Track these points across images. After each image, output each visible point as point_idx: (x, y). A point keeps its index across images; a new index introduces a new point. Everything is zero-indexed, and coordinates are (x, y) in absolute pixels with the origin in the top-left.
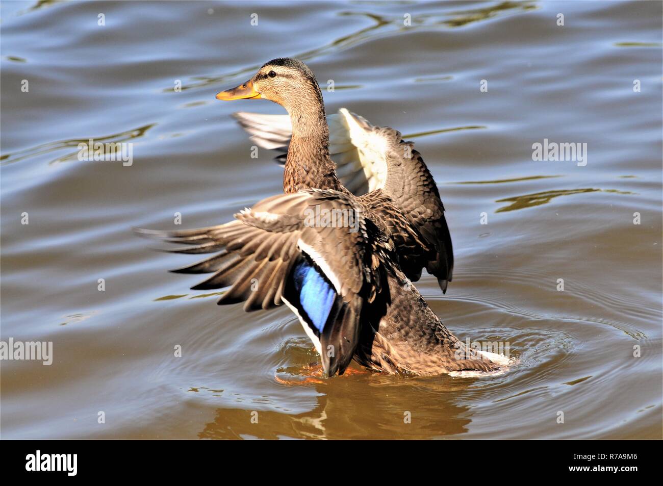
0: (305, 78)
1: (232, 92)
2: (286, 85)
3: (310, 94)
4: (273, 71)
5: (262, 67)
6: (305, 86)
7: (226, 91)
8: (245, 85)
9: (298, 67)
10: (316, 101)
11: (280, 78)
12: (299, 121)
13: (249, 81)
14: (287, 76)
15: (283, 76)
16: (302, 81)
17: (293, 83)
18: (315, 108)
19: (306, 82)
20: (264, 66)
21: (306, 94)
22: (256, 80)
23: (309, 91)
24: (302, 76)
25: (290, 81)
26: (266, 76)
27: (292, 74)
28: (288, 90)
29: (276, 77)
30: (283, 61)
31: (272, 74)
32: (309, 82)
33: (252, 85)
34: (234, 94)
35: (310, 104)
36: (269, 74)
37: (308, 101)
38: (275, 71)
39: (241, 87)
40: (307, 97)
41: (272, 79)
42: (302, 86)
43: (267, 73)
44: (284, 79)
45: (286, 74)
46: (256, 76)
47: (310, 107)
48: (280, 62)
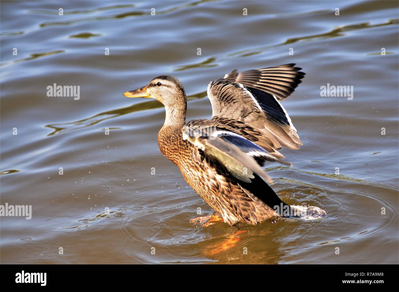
0: (179, 88)
1: (133, 93)
2: (167, 92)
3: (180, 98)
4: (159, 83)
5: (153, 80)
6: (178, 93)
7: (130, 92)
8: (141, 89)
9: (175, 82)
10: (184, 102)
11: (164, 87)
12: (172, 113)
13: (144, 87)
14: (168, 86)
15: (165, 86)
16: (177, 89)
17: (171, 90)
18: (182, 107)
19: (179, 91)
20: (154, 79)
21: (178, 98)
22: (149, 87)
23: (180, 96)
24: (177, 87)
25: (169, 89)
26: (155, 85)
27: (171, 85)
28: (168, 94)
29: (161, 86)
30: (166, 77)
31: (159, 84)
32: (181, 91)
33: (146, 89)
34: (134, 94)
35: (180, 104)
36: (157, 84)
37: (179, 102)
38: (161, 83)
39: (139, 90)
40: (179, 99)
41: (159, 87)
42: (176, 93)
43: (156, 83)
44: (166, 88)
45: (167, 85)
46: (149, 85)
47: (179, 105)
48: (164, 77)
